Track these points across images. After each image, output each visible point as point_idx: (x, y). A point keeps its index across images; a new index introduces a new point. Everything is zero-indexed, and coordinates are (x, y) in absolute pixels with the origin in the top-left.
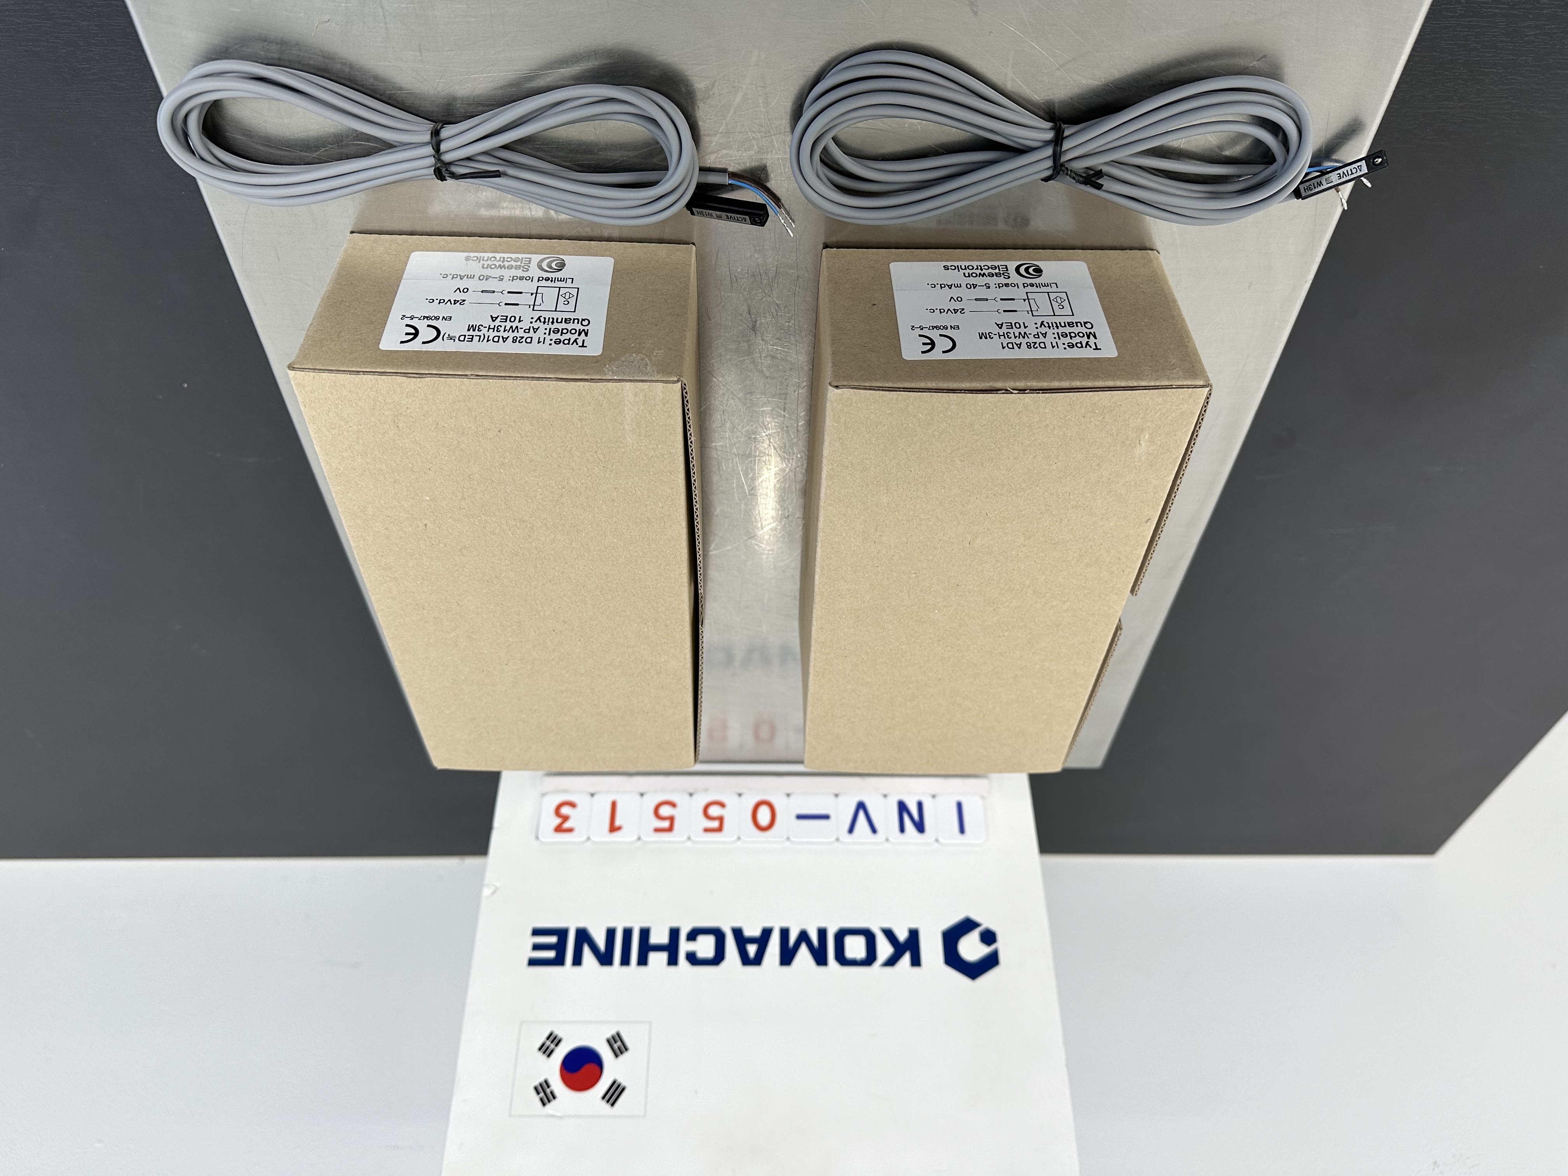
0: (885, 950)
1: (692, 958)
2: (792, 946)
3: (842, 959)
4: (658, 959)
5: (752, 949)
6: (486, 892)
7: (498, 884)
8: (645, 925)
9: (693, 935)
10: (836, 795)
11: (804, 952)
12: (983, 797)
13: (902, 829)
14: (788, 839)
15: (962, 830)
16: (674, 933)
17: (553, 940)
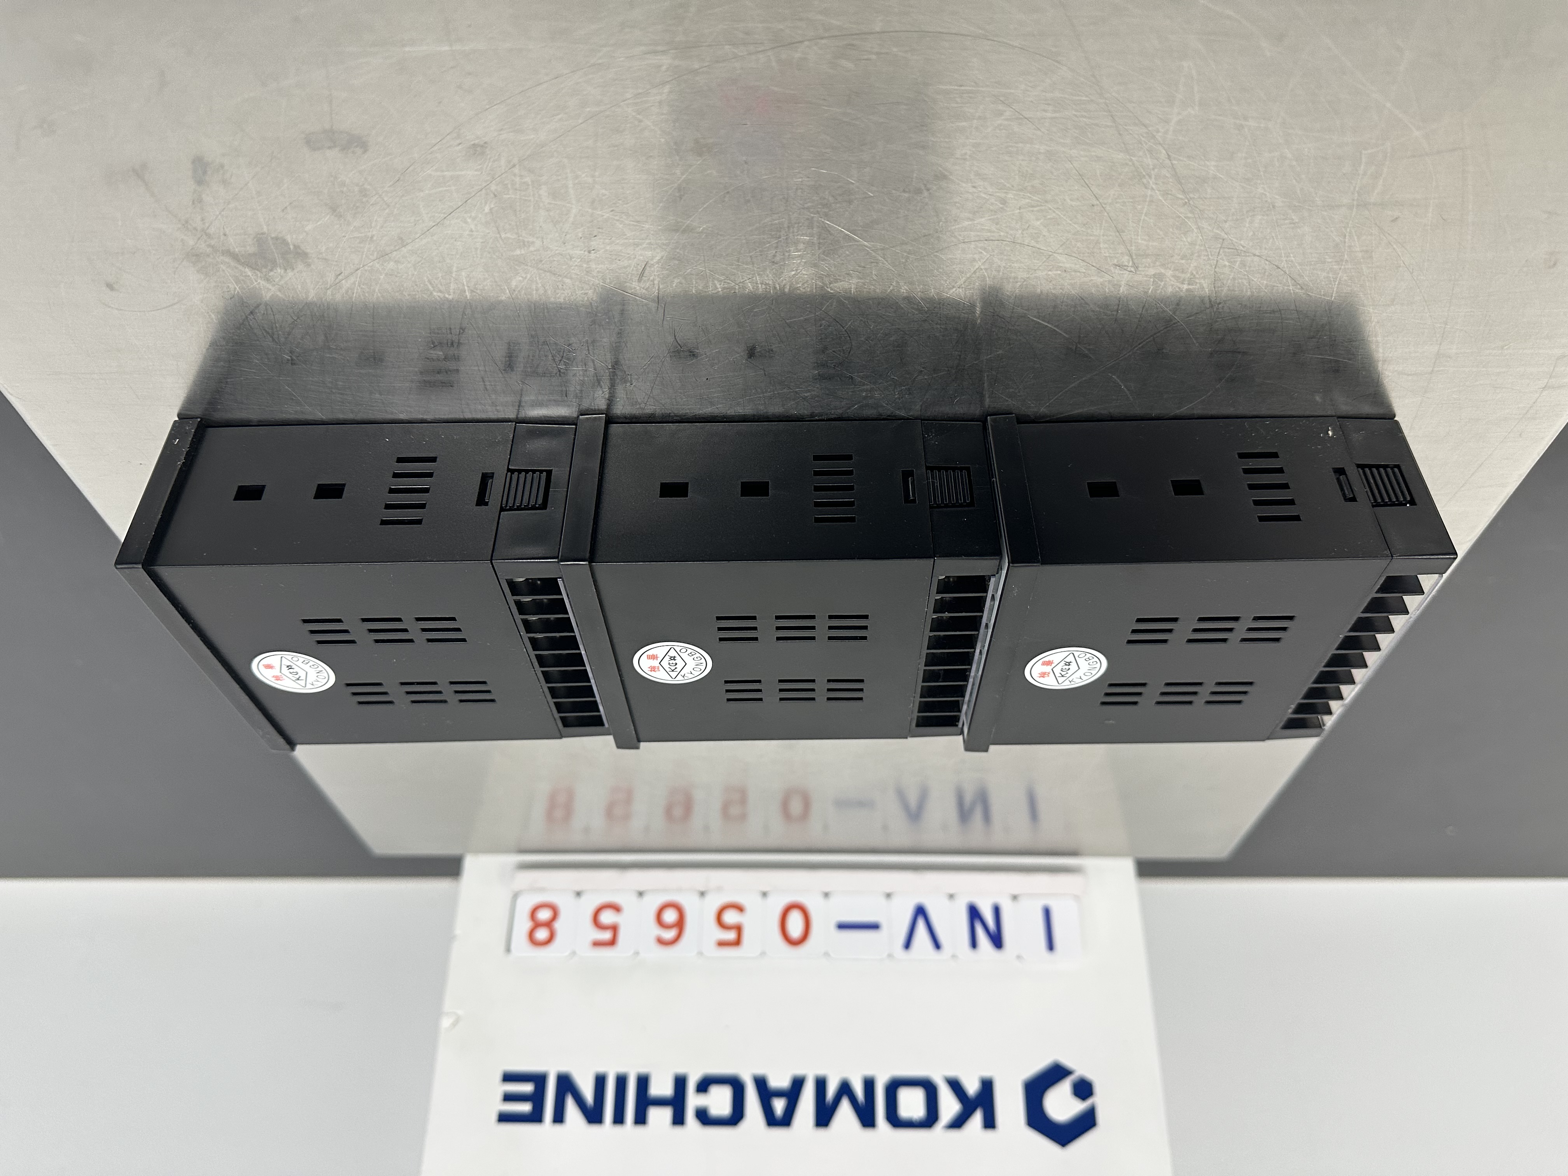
0: (949, 1107)
1: (703, 1117)
2: (831, 1102)
3: (895, 1120)
4: (660, 1116)
5: (779, 1106)
6: (446, 1022)
7: (460, 1012)
8: (643, 1070)
9: (704, 1086)
10: (888, 896)
11: (845, 1109)
12: (1077, 898)
13: (974, 944)
14: (826, 954)
15: (1051, 946)
16: (680, 1083)
17: (527, 1088)
